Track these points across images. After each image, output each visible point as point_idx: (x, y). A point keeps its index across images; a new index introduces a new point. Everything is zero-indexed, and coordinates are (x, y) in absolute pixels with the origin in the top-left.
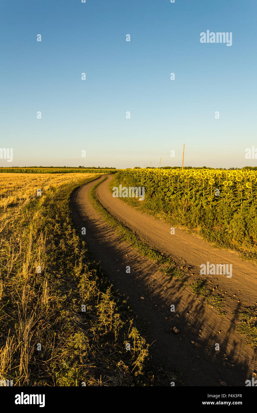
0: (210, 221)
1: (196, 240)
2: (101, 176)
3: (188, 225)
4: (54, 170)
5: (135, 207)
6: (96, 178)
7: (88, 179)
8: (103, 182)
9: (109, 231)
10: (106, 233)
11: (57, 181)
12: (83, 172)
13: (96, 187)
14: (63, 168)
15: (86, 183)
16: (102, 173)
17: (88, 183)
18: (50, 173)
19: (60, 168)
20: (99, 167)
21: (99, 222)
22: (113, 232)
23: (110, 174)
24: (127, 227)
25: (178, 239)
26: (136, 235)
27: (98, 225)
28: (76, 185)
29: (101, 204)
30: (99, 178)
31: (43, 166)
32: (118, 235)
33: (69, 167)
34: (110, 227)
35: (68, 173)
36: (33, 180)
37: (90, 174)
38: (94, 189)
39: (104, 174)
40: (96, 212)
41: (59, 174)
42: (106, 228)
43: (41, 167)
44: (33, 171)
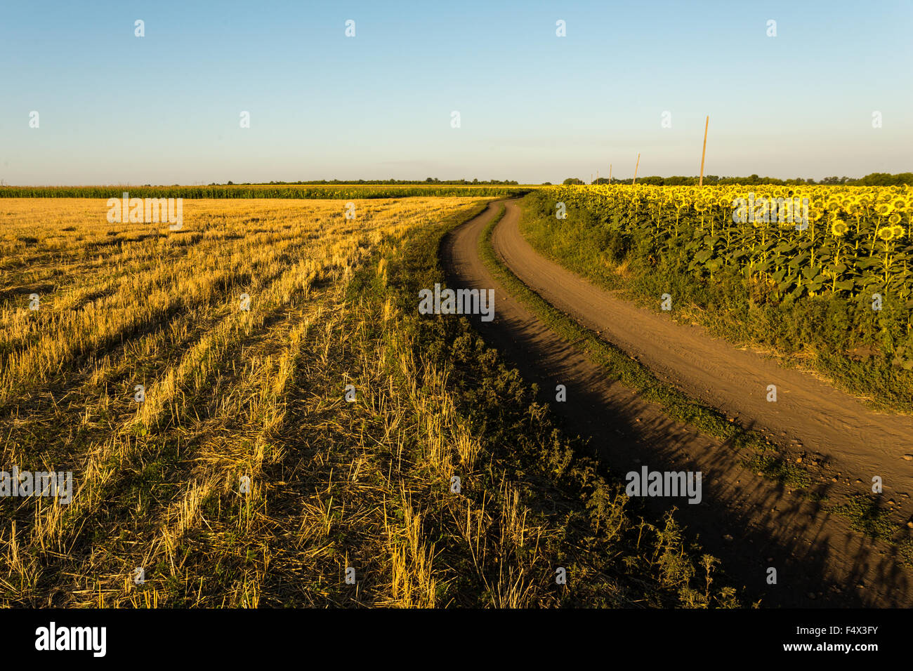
0: (836, 332)
1: (812, 384)
2: (489, 203)
3: (777, 342)
4: (373, 189)
5: (614, 291)
6: (480, 210)
7: (462, 214)
8: (500, 219)
9: (567, 352)
10: (562, 357)
11: (392, 220)
12: (443, 194)
13: (489, 234)
14: (387, 183)
15: (460, 222)
16: (489, 195)
17: (465, 223)
18: (364, 197)
19: (380, 183)
20: (476, 180)
21: (533, 330)
22: (580, 357)
23: (510, 198)
24: (611, 345)
25: (759, 380)
26: (641, 364)
27: (534, 336)
28: (441, 230)
29: (518, 279)
30: (487, 209)
31: (341, 180)
32: (595, 365)
33: (402, 180)
34: (567, 341)
35: (405, 196)
36: (334, 216)
37: (460, 200)
38: (487, 240)
39: (493, 198)
40: (516, 301)
41: (387, 200)
42: (558, 345)
43: (336, 182)
44: (324, 194)
